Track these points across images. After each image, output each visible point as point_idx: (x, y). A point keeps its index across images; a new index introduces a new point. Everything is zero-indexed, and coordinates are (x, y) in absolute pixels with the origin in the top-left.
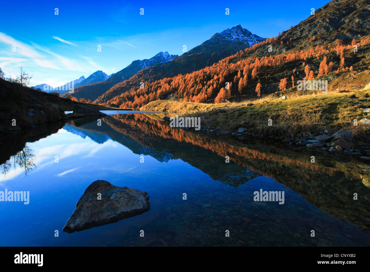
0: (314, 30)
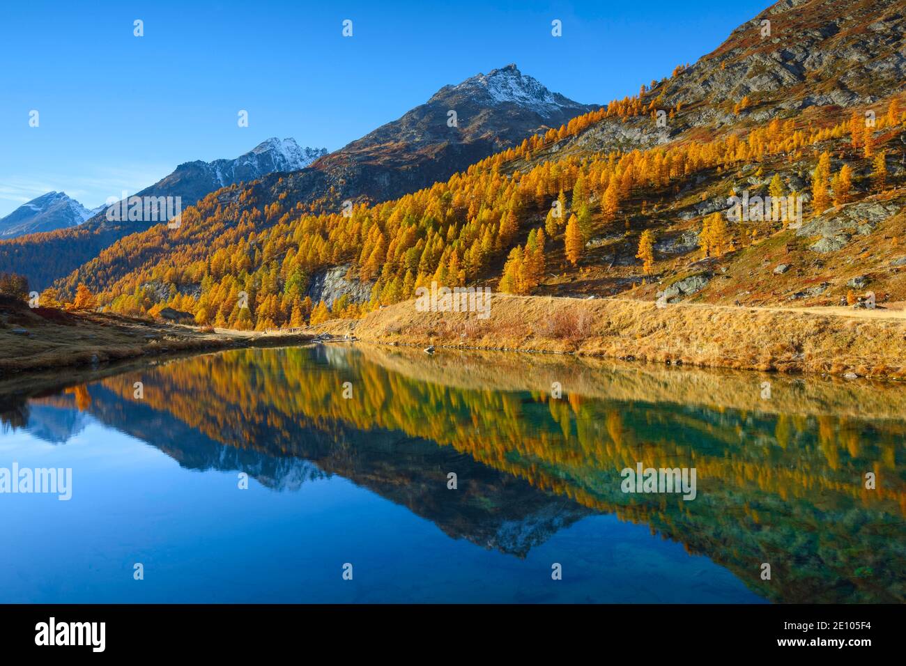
0: (741, 81)
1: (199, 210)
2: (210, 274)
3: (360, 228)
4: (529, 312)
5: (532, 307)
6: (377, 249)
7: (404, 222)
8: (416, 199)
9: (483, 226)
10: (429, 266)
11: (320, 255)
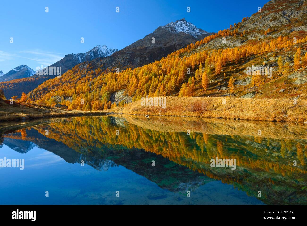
0: (267, 23)
1: (73, 71)
2: (76, 93)
3: (128, 77)
4: (184, 102)
5: (185, 101)
6: (134, 84)
7: (144, 74)
8: (149, 66)
9: (172, 75)
10: (153, 90)
11: (114, 86)
